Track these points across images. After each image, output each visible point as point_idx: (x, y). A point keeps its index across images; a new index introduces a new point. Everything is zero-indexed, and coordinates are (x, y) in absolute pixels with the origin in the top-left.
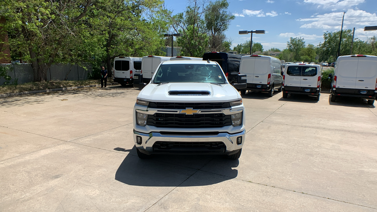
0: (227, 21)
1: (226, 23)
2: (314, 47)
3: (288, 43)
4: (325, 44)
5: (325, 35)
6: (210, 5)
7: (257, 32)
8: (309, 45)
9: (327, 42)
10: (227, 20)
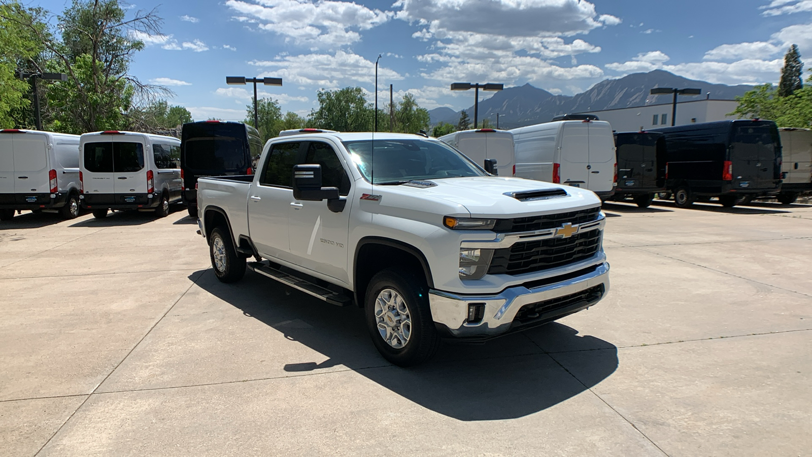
0: (123, 52)
1: (122, 57)
2: (298, 117)
3: (249, 109)
4: (321, 113)
5: (320, 95)
6: (73, 8)
7: (267, 81)
8: (289, 114)
9: (325, 109)
10: (122, 49)
